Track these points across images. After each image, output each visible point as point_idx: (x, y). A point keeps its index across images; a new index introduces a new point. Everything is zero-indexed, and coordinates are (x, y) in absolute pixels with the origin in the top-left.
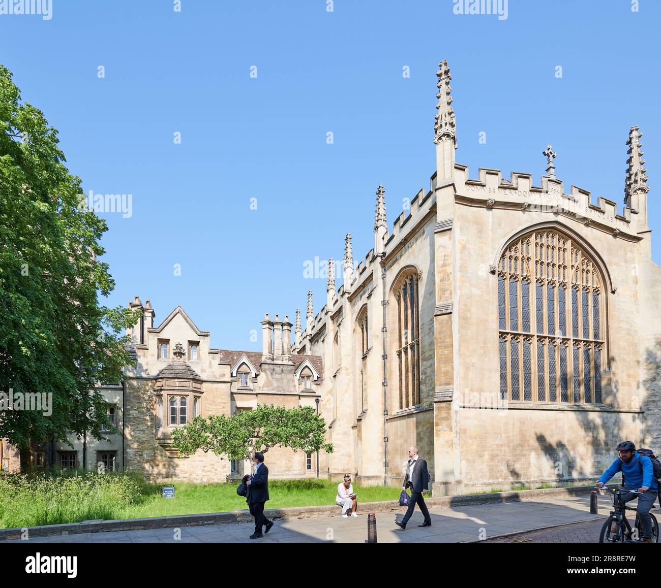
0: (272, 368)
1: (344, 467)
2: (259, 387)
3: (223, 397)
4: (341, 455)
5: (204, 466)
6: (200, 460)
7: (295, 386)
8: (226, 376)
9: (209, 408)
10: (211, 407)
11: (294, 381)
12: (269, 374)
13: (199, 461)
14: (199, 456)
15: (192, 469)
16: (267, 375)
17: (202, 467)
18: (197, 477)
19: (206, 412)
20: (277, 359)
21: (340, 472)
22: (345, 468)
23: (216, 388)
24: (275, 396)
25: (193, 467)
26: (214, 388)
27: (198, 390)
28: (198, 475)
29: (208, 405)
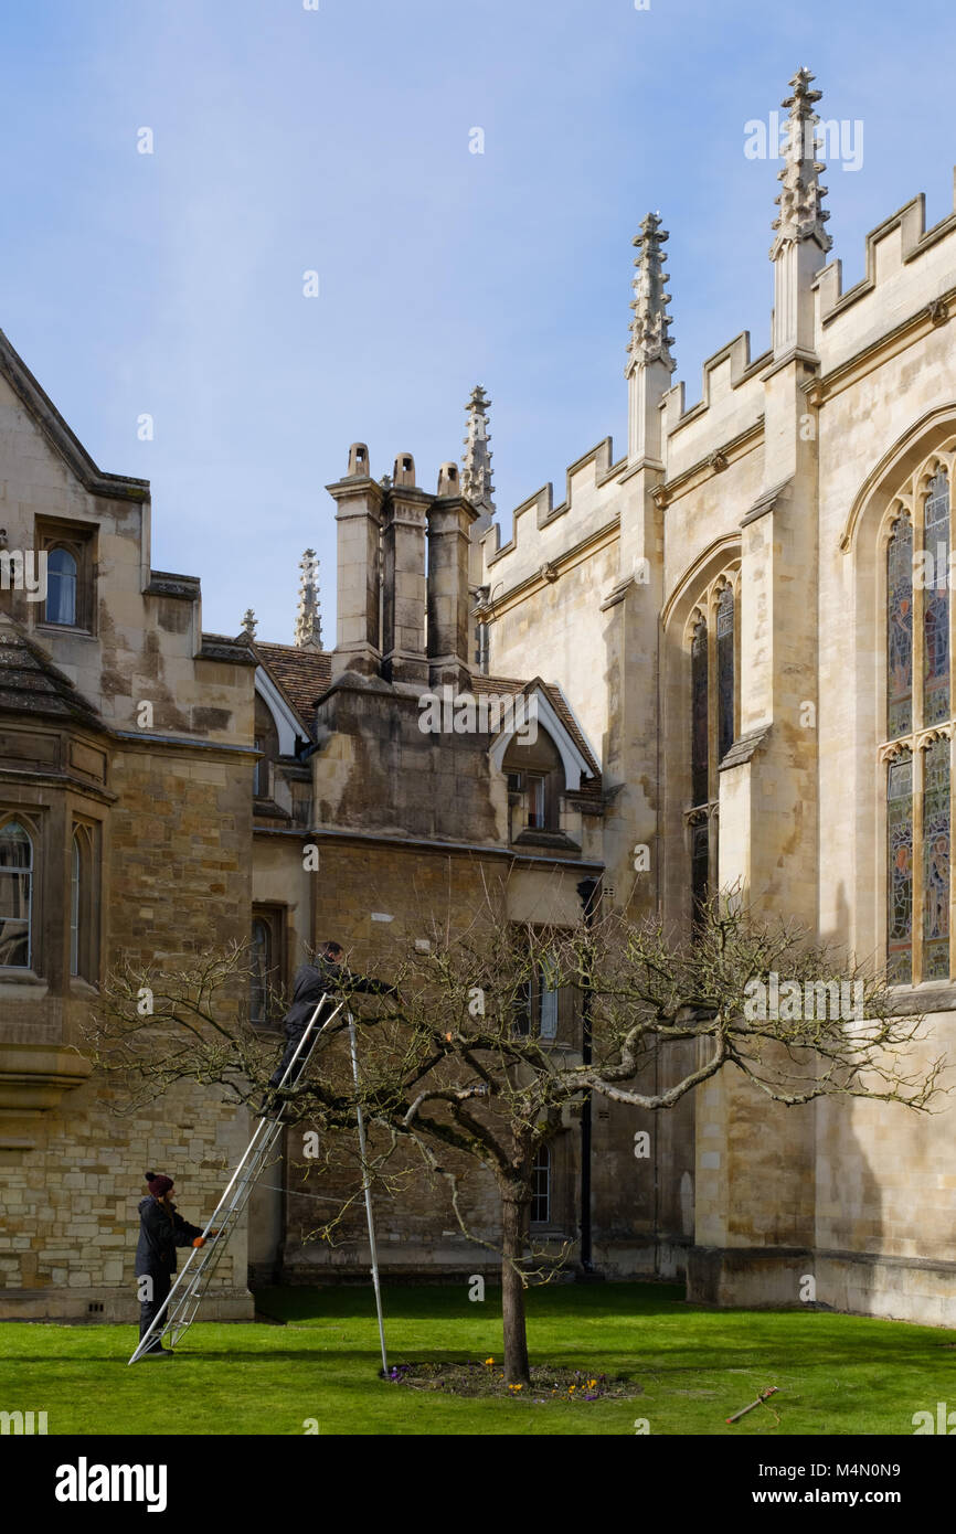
0: (385, 715)
1: (778, 1218)
2: (324, 805)
3: (215, 833)
4: (764, 1162)
5: (112, 1200)
6: (88, 1162)
7: (491, 813)
8: (232, 723)
9: (144, 885)
10: (150, 880)
11: (485, 788)
12: (372, 743)
13: (84, 1169)
14: (85, 1142)
15: (46, 1214)
16: (361, 749)
17: (103, 1202)
18: (73, 1254)
19: (127, 907)
20: (406, 673)
21: (761, 1244)
22: (781, 1225)
23: (181, 784)
24: (400, 856)
25: (52, 1202)
26: (170, 781)
27: (94, 784)
28: (78, 1247)
29: (135, 871)
